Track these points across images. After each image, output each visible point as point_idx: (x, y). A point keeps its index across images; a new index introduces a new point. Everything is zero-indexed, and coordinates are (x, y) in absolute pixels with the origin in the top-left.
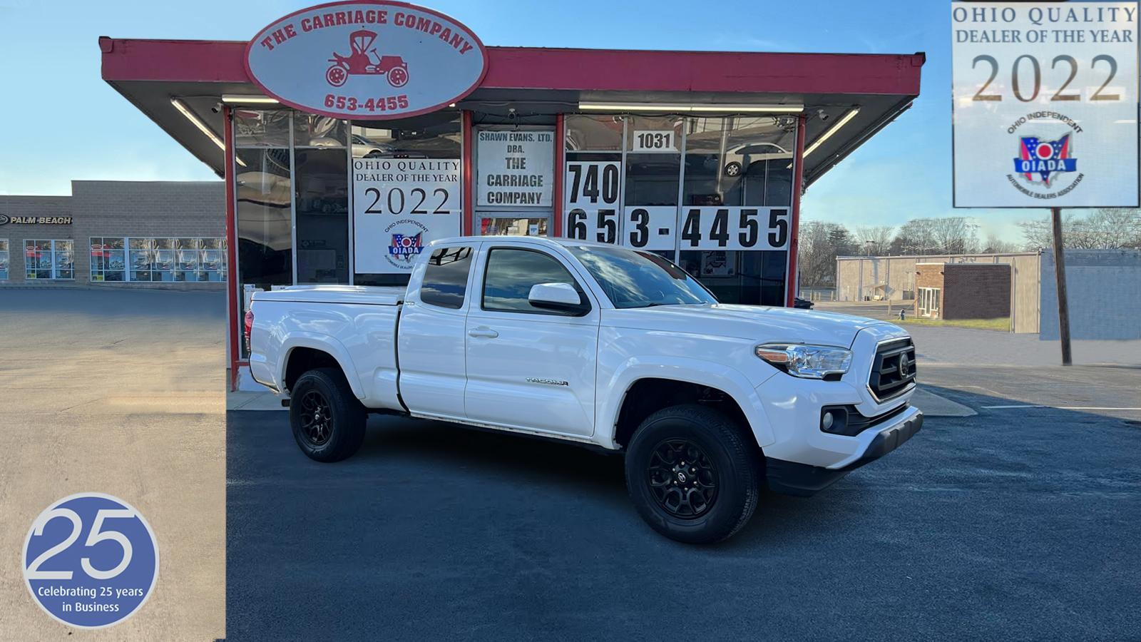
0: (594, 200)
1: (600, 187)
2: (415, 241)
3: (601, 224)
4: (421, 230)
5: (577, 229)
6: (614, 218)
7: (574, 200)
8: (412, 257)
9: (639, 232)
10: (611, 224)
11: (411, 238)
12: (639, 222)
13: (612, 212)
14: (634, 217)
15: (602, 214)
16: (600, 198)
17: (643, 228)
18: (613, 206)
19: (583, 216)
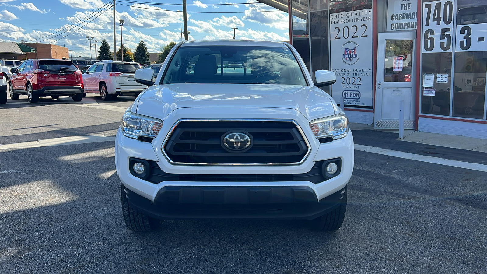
0: (438, 24)
1: (442, 15)
2: (353, 51)
3: (443, 37)
4: (355, 45)
5: (429, 41)
6: (450, 33)
7: (427, 24)
8: (352, 59)
9: (465, 40)
10: (448, 36)
11: (352, 50)
12: (465, 34)
13: (449, 30)
14: (462, 32)
15: (443, 30)
16: (442, 22)
17: (468, 38)
18: (450, 26)
19: (432, 32)
